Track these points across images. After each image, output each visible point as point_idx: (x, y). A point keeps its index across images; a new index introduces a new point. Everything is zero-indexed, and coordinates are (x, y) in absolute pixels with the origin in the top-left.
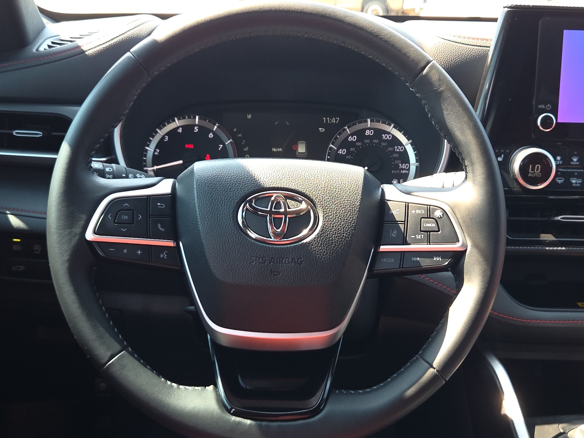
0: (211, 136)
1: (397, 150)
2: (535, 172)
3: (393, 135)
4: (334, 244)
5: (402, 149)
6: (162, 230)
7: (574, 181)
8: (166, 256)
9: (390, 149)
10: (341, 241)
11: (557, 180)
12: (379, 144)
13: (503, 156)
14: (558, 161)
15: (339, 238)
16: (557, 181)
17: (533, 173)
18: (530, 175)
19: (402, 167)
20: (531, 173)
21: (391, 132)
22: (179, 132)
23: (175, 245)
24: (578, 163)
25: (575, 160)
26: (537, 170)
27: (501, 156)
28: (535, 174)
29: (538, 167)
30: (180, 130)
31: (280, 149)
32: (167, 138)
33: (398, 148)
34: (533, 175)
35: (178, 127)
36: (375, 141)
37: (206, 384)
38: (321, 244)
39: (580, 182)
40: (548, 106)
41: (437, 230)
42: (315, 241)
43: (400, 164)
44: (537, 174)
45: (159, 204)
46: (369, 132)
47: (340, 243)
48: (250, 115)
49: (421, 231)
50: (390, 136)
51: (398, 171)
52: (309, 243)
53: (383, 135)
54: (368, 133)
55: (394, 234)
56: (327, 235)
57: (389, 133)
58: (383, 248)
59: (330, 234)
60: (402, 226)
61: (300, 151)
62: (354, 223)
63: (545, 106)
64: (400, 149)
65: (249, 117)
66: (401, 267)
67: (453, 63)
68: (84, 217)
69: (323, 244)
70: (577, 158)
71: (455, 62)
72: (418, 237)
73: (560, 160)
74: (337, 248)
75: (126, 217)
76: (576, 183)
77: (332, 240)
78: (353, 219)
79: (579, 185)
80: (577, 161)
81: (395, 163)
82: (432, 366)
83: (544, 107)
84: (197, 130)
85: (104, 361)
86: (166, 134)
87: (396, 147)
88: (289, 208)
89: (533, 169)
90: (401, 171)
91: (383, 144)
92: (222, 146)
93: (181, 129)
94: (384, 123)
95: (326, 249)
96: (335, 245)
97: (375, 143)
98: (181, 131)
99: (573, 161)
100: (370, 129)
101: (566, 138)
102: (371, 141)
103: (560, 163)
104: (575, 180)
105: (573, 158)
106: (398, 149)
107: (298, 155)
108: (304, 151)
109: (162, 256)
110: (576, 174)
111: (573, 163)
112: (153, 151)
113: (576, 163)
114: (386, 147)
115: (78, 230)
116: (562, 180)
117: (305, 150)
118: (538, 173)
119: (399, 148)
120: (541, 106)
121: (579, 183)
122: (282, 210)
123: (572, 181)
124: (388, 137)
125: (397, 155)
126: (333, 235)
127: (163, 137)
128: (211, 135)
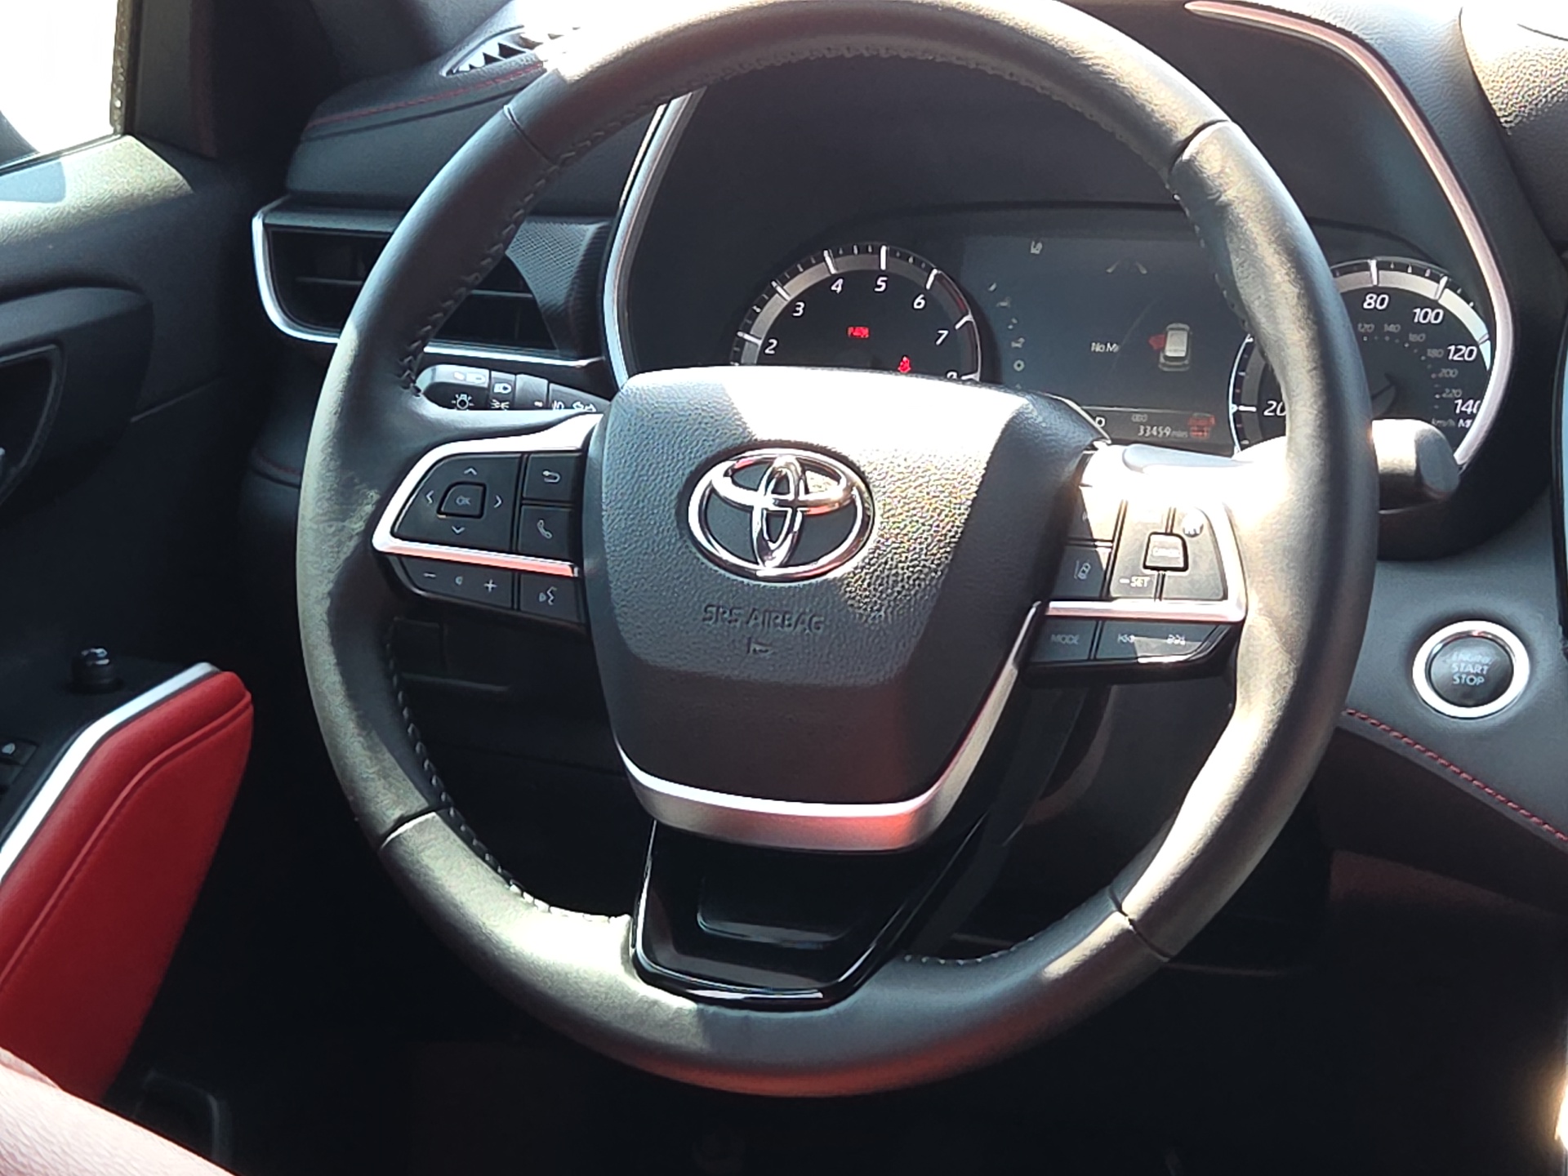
0: (919, 304)
1: (1456, 358)
3: (1446, 310)
4: (900, 585)
5: (1471, 352)
6: (547, 535)
8: (552, 598)
9: (1434, 353)
10: (918, 578)
12: (1403, 336)
15: (912, 572)
19: (1463, 409)
21: (1440, 302)
22: (835, 291)
23: (576, 575)
30: (837, 287)
31: (1115, 345)
32: (799, 306)
33: (1457, 351)
35: (834, 278)
36: (1392, 328)
37: (612, 912)
38: (869, 585)
41: (1181, 565)
42: (855, 575)
43: (1460, 402)
45: (547, 473)
46: (1376, 302)
47: (914, 585)
48: (1040, 246)
49: (1146, 567)
50: (1438, 314)
51: (1452, 422)
52: (842, 579)
53: (1418, 311)
54: (1370, 302)
55: (1084, 572)
56: (886, 563)
57: (1434, 304)
58: (1056, 607)
59: (892, 559)
60: (1103, 553)
61: (1169, 354)
62: (953, 537)
64: (1463, 356)
65: (1036, 250)
66: (1092, 657)
67: (1544, 100)
68: (374, 495)
69: (875, 584)
71: (1550, 95)
72: (1137, 582)
74: (905, 596)
75: (466, 501)
77: (897, 574)
78: (953, 527)
81: (1444, 395)
82: (1120, 909)
84: (884, 285)
85: (382, 831)
86: (799, 298)
87: (1452, 348)
88: (807, 491)
90: (1461, 421)
91: (1413, 337)
92: (945, 333)
93: (840, 282)
94: (1419, 272)
95: (879, 598)
96: (903, 587)
97: (1389, 333)
98: (839, 289)
100: (1378, 290)
102: (1379, 329)
106: (1459, 354)
107: (1164, 365)
108: (1183, 354)
109: (542, 598)
112: (760, 342)
114: (1423, 347)
115: (359, 526)
117: (1185, 348)
119: (1461, 350)
122: (790, 497)
124: (1431, 315)
125: (1452, 373)
126: (900, 562)
127: (791, 307)
128: (919, 302)
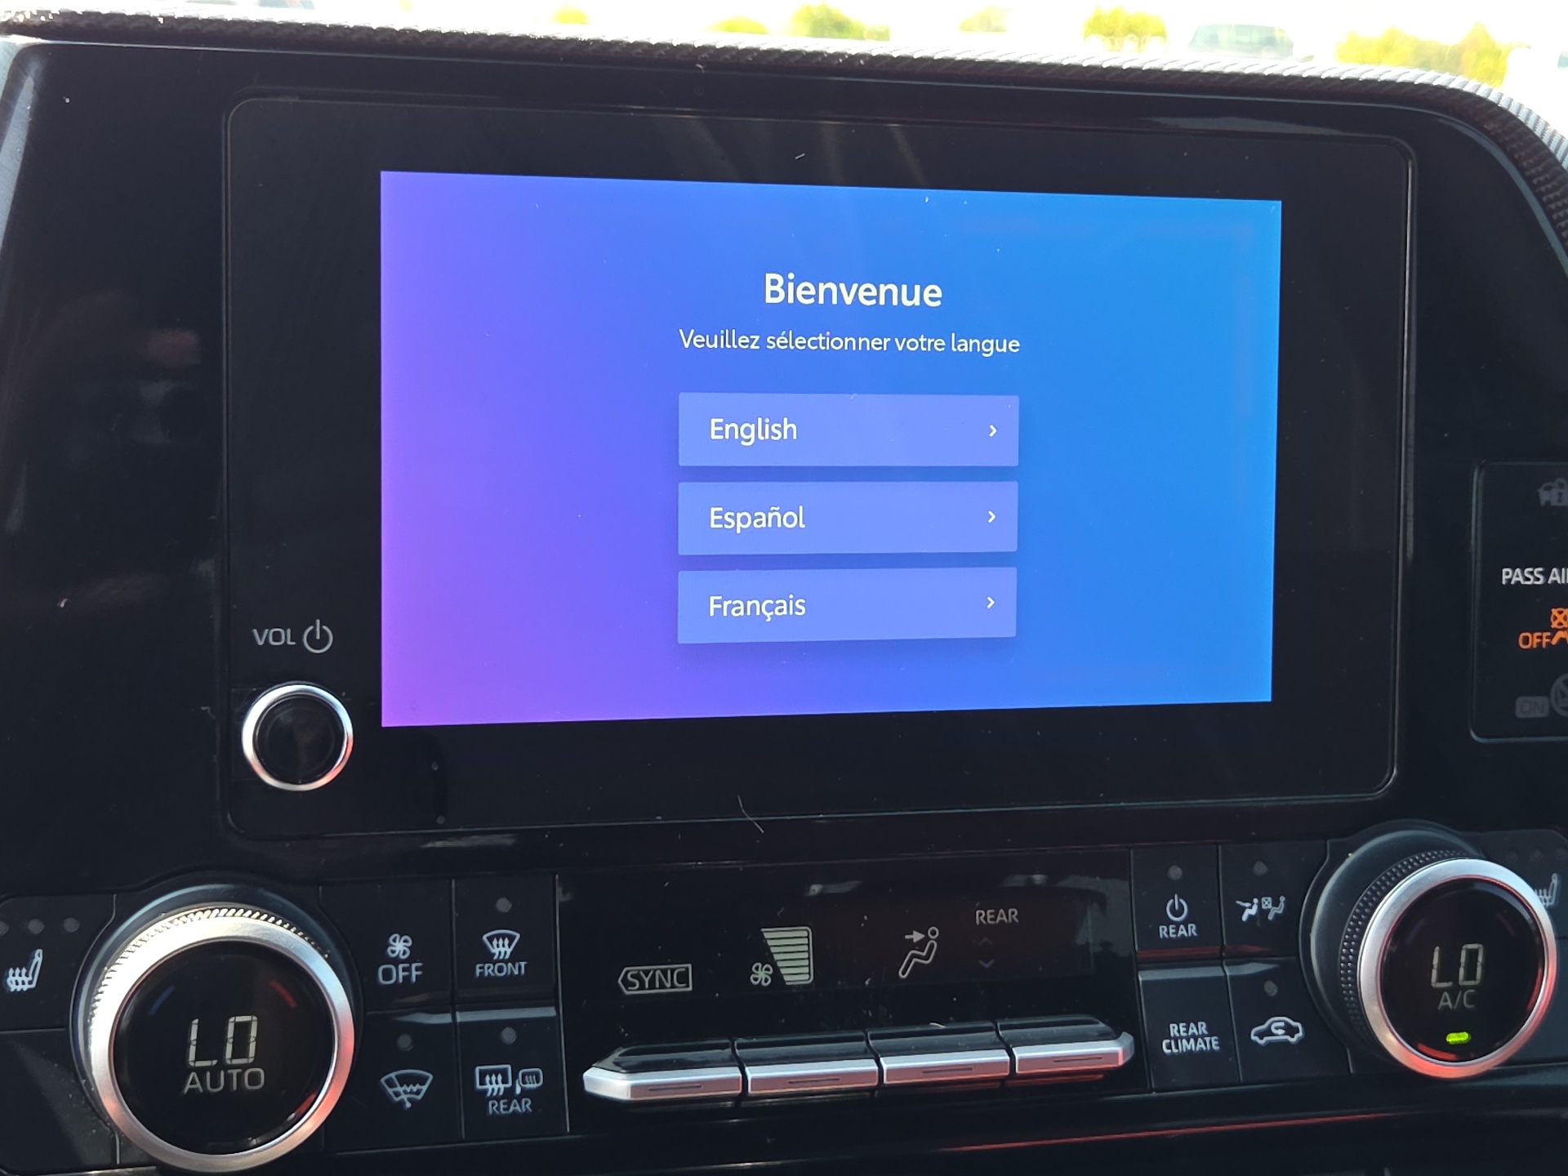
2: (222, 1065)
7: (495, 1086)
11: (390, 1083)
13: (38, 958)
14: (396, 961)
16: (390, 1091)
17: (214, 1071)
18: (192, 1083)
20: (201, 1072)
24: (519, 969)
25: (501, 949)
26: (240, 1050)
27: (24, 962)
28: (228, 1078)
29: (242, 1030)
34: (215, 1084)
39: (532, 1086)
40: (313, 633)
44: (240, 1077)
63: (297, 637)
70: (511, 939)
73: (410, 960)
76: (509, 1094)
79: (526, 1105)
80: (514, 958)
83: (286, 637)
89: (211, 1045)
99: (488, 957)
101: (441, 820)
103: (407, 979)
104: (505, 1081)
105: (490, 939)
110: (509, 1035)
111: (489, 970)
113: (508, 968)
116: (422, 1081)
118: (244, 1067)
120: (269, 633)
121: (525, 1093)
123: (482, 1083)
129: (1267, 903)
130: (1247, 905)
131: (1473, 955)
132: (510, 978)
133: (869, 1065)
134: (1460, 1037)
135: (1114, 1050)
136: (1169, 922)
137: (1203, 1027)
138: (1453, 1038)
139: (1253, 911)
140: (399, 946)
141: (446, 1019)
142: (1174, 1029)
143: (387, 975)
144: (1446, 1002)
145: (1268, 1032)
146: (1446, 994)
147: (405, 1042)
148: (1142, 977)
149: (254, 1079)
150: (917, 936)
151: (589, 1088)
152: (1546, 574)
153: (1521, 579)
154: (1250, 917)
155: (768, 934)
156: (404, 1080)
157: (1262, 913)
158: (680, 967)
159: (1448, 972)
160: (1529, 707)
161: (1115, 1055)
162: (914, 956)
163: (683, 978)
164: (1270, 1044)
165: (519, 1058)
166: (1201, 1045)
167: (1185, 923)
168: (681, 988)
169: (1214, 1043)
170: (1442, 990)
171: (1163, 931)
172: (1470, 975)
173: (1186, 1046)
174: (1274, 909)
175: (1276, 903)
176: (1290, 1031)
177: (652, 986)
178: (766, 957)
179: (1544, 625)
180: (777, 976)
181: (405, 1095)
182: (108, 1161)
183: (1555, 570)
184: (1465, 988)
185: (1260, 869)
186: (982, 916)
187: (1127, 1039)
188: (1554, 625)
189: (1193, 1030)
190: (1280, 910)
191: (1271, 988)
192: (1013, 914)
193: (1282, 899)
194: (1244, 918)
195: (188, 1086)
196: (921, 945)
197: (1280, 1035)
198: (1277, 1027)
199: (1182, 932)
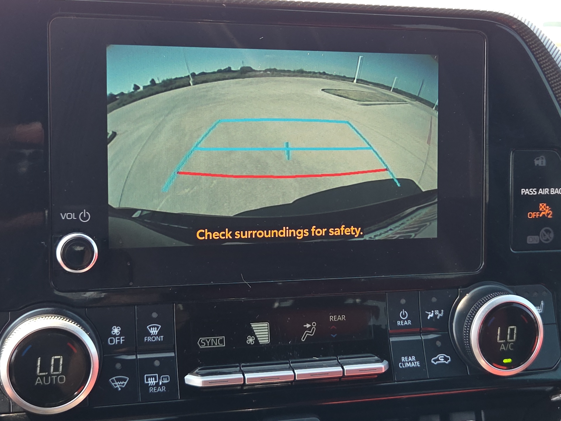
2: (49, 375)
7: (152, 382)
11: (113, 381)
14: (115, 336)
16: (113, 384)
17: (47, 376)
18: (38, 381)
20: (42, 377)
24: (161, 338)
25: (154, 331)
26: (56, 369)
28: (52, 379)
29: (57, 361)
34: (47, 382)
39: (166, 381)
40: (83, 214)
44: (56, 379)
63: (77, 216)
70: (158, 327)
73: (120, 336)
76: (157, 385)
79: (164, 389)
80: (159, 334)
83: (73, 216)
89: (45, 367)
99: (149, 334)
101: (131, 284)
103: (119, 342)
104: (155, 380)
105: (150, 328)
110: (157, 363)
111: (149, 339)
113: (157, 338)
116: (125, 380)
118: (58, 375)
120: (66, 215)
121: (163, 384)
123: (147, 381)
129: (437, 312)
130: (430, 313)
131: (512, 330)
132: (157, 342)
133: (291, 373)
134: (509, 361)
135: (381, 366)
136: (401, 320)
137: (414, 358)
138: (506, 361)
139: (432, 315)
140: (116, 330)
141: (134, 357)
142: (403, 359)
143: (112, 341)
144: (503, 348)
145: (438, 360)
146: (503, 345)
147: (118, 366)
148: (392, 339)
149: (61, 379)
150: (308, 326)
151: (187, 382)
152: (538, 191)
153: (528, 193)
154: (431, 317)
155: (253, 325)
156: (118, 380)
157: (435, 316)
158: (221, 338)
159: (504, 336)
160: (532, 240)
161: (381, 368)
162: (307, 333)
163: (222, 342)
164: (438, 364)
165: (161, 371)
166: (413, 365)
167: (407, 320)
168: (221, 345)
169: (418, 364)
170: (502, 343)
171: (399, 323)
172: (512, 338)
173: (407, 365)
174: (440, 315)
175: (440, 312)
176: (446, 359)
177: (210, 345)
178: (253, 334)
179: (537, 210)
180: (256, 340)
181: (118, 385)
182: (7, 411)
183: (541, 189)
184: (510, 343)
185: (434, 300)
186: (332, 318)
187: (386, 362)
188: (541, 210)
189: (410, 359)
190: (442, 315)
191: (439, 344)
192: (344, 317)
193: (442, 311)
194: (429, 318)
195: (37, 382)
196: (310, 329)
197: (442, 361)
198: (441, 358)
199: (406, 323)
